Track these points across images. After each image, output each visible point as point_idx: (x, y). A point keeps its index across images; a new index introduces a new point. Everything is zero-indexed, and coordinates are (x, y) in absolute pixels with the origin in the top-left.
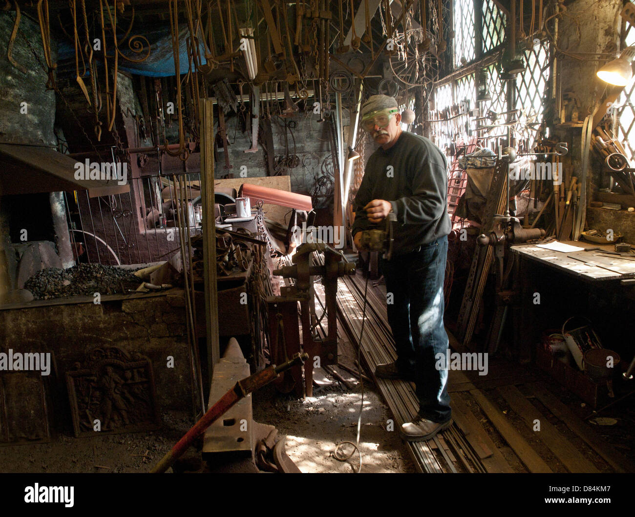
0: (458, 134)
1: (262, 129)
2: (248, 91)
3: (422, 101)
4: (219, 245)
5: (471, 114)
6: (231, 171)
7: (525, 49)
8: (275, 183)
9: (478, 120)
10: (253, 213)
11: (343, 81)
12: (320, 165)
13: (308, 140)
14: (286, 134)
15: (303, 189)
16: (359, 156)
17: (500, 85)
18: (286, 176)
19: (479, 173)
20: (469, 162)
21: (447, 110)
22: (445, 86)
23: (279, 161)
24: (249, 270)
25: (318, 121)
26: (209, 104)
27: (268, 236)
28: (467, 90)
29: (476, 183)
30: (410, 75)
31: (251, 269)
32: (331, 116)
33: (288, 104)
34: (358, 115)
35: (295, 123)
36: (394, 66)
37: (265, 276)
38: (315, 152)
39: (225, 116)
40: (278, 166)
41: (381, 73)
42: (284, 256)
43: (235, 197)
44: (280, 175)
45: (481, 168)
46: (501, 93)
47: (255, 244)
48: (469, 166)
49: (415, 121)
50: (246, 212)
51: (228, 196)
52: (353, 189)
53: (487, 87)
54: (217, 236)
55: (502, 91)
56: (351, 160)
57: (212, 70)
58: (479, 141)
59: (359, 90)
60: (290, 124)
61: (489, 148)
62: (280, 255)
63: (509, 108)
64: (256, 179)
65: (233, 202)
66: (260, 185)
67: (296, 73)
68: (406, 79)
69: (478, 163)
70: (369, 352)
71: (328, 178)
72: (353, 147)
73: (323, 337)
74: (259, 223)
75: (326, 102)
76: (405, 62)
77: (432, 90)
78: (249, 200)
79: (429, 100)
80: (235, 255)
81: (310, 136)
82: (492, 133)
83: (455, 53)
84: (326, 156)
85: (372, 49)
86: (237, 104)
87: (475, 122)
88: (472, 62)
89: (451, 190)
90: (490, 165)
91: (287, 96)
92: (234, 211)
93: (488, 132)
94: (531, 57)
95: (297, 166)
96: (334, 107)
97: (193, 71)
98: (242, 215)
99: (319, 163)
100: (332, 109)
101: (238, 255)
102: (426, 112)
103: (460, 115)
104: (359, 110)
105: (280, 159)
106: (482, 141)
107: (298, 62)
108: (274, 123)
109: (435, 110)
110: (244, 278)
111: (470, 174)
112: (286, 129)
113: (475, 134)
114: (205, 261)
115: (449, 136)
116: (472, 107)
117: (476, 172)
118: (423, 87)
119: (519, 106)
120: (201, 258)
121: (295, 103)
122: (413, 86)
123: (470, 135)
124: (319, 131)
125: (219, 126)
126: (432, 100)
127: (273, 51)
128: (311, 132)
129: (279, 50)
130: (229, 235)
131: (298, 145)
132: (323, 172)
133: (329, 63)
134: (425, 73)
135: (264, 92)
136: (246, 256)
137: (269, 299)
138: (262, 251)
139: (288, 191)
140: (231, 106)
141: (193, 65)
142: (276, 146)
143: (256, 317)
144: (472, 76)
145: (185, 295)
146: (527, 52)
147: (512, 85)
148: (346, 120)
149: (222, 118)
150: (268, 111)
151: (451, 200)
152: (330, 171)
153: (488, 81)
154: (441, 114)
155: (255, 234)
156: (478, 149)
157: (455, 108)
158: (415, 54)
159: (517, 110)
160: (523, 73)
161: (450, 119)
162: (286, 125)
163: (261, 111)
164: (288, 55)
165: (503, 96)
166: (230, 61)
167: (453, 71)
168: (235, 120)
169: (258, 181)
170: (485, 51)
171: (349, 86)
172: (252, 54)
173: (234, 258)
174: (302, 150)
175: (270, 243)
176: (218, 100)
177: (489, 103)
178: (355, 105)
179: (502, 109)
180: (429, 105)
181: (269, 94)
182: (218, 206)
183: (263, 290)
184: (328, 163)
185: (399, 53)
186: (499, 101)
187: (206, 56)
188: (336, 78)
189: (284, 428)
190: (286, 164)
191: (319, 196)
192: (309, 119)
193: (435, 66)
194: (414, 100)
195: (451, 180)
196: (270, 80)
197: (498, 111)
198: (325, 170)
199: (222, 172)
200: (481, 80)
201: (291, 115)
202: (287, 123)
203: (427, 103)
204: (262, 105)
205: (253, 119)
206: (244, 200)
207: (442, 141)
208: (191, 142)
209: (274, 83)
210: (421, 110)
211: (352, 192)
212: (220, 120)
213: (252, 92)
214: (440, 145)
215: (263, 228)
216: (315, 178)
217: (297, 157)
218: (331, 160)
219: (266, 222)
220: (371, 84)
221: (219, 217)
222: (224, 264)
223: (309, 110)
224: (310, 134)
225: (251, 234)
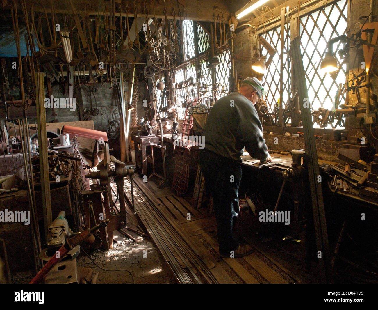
0: (188, 96)
1: (75, 92)
2: (66, 69)
3: (168, 78)
4: (50, 162)
5: (194, 85)
6: (56, 118)
7: (219, 53)
8: (84, 124)
9: (198, 88)
10: (71, 143)
11: (124, 65)
12: (112, 114)
13: (104, 99)
14: (90, 95)
15: (102, 128)
16: (134, 109)
17: (208, 70)
18: (91, 121)
19: (200, 116)
20: (194, 111)
21: (181, 83)
22: (180, 70)
23: (87, 112)
24: (70, 176)
25: (110, 88)
26: (41, 76)
27: (81, 157)
28: (192, 73)
29: (198, 122)
30: (161, 64)
31: (71, 175)
32: (117, 85)
33: (91, 78)
34: (133, 85)
35: (96, 89)
36: (152, 58)
37: (80, 179)
38: (108, 106)
39: (52, 84)
40: (86, 115)
41: (145, 62)
42: (92, 168)
43: (59, 133)
44: (87, 120)
45: (200, 114)
46: (208, 75)
47: (74, 161)
48: (194, 112)
49: (165, 88)
50: (67, 142)
51: (54, 133)
52: (131, 127)
53: (202, 71)
54: (49, 156)
55: (209, 73)
56: (130, 111)
57: (43, 55)
58: (199, 100)
59: (133, 71)
60: (92, 90)
61: (204, 103)
62: (89, 168)
63: (213, 82)
64: (72, 122)
65: (58, 137)
66: (75, 126)
67: (96, 60)
68: (159, 65)
69: (199, 111)
70: (145, 219)
71: (117, 121)
72: (130, 103)
73: (117, 213)
74: (75, 149)
75: (114, 77)
76: (158, 56)
77: (174, 72)
78: (68, 135)
79: (172, 77)
80: (61, 168)
81: (105, 97)
82: (205, 95)
83: (185, 53)
84: (115, 108)
85: (139, 48)
86: (59, 77)
87: (197, 89)
88: (193, 58)
89: (186, 126)
90: (205, 112)
91: (90, 73)
92: (59, 142)
93: (203, 95)
94: (222, 57)
95: (97, 114)
96: (119, 81)
97: (30, 55)
98: (64, 144)
99: (111, 113)
100: (118, 81)
101: (63, 168)
102: (170, 84)
103: (188, 86)
104: (133, 82)
105: (87, 110)
106: (200, 99)
107: (97, 54)
108: (83, 89)
109: (176, 83)
110: (67, 181)
111: (195, 117)
112: (90, 93)
113: (196, 96)
114: (41, 172)
115: (183, 97)
116: (195, 81)
117: (198, 115)
118: (169, 70)
119: (218, 81)
120: (39, 170)
121: (96, 78)
122: (163, 69)
123: (194, 96)
124: (110, 94)
125: (48, 90)
126: (174, 77)
127: (82, 46)
128: (106, 95)
129: (85, 46)
130: (57, 155)
131: (98, 102)
132: (113, 118)
133: (115, 55)
134: (169, 63)
135: (77, 70)
136: (68, 168)
137: (83, 193)
138: (78, 164)
139: (93, 129)
140: (55, 78)
141: (30, 52)
142: (84, 103)
143: (75, 204)
144: (194, 65)
145: (28, 194)
146: (220, 54)
147: (214, 71)
148: (126, 88)
149: (50, 85)
150: (79, 82)
151: (186, 132)
152: (117, 118)
153: (202, 68)
154: (178, 85)
155: (73, 155)
156: (198, 104)
157: (186, 82)
158: (163, 52)
159: (217, 83)
160: (219, 64)
161: (183, 88)
162: (90, 90)
163: (74, 82)
164: (91, 49)
165: (210, 76)
166: (55, 50)
167: (184, 62)
168: (58, 87)
169: (73, 124)
170: (200, 53)
171: (128, 68)
172: (68, 47)
173: (60, 170)
174: (100, 105)
175: (82, 161)
176: (46, 74)
177: (203, 79)
178: (131, 79)
179: (210, 83)
180: (172, 80)
181: (80, 71)
182: (48, 139)
183: (79, 188)
184: (116, 112)
185: (155, 51)
186: (208, 79)
187: (38, 46)
188: (119, 64)
189: (97, 270)
190: (91, 114)
191: (111, 132)
192: (104, 87)
193: (174, 59)
194: (164, 77)
195: (185, 120)
196: (80, 63)
197: (208, 84)
198: (114, 117)
199: (50, 119)
200: (198, 68)
201: (94, 84)
202: (91, 89)
203: (171, 79)
204: (75, 78)
205: (70, 86)
206: (65, 135)
207: (180, 100)
208: (28, 99)
209: (83, 65)
210: (168, 83)
211: (131, 129)
212: (49, 87)
213: (69, 70)
214: (179, 102)
215: (77, 152)
216: (108, 121)
217: (97, 109)
218: (118, 111)
219: (79, 148)
220: (140, 68)
221: (49, 146)
222: (54, 173)
223: (104, 82)
224: (105, 96)
225: (71, 155)
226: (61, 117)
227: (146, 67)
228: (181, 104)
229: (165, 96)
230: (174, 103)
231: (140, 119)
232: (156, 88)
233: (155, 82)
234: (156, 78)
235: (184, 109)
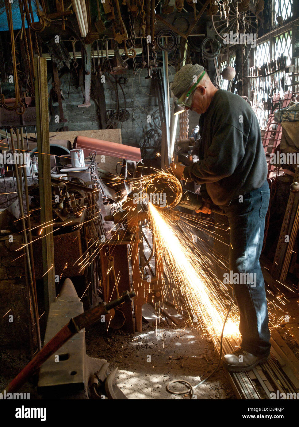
0: (275, 89)
1: (94, 85)
2: (80, 48)
3: (242, 58)
5: (287, 70)
6: (66, 124)
8: (107, 135)
9: (293, 76)
10: (86, 163)
11: (170, 39)
13: (137, 95)
14: (116, 89)
15: (133, 141)
16: (183, 111)
18: (117, 129)
19: (293, 126)
20: (284, 116)
21: (264, 67)
22: (263, 44)
23: (111, 115)
25: (146, 78)
26: (43, 60)
27: (101, 185)
28: (284, 47)
29: (290, 135)
31: (85, 215)
32: (158, 73)
33: (118, 62)
35: (125, 79)
36: (216, 24)
37: (97, 222)
38: (144, 106)
39: (59, 72)
40: (110, 120)
41: (205, 32)
42: (116, 203)
43: (70, 149)
44: (112, 128)
45: (295, 121)
47: (88, 192)
49: (236, 77)
50: (80, 162)
51: (63, 147)
52: (178, 141)
54: (53, 185)
56: (177, 114)
57: (44, 28)
58: (294, 96)
59: (183, 48)
60: (120, 81)
62: (111, 202)
64: (90, 132)
65: (68, 153)
66: (93, 138)
67: (124, 32)
69: (292, 116)
71: (156, 131)
74: (92, 173)
75: (153, 59)
76: (226, 21)
77: (252, 49)
78: (82, 151)
79: (249, 58)
80: (70, 202)
81: (139, 92)
84: (154, 110)
86: (70, 60)
87: (291, 78)
88: (289, 19)
89: (268, 141)
91: (117, 53)
92: (69, 162)
95: (127, 119)
96: (161, 65)
97: (26, 27)
98: (76, 166)
100: (159, 66)
101: (72, 203)
102: (245, 69)
103: (276, 71)
105: (111, 113)
106: (297, 96)
109: (254, 67)
111: (284, 126)
112: (117, 85)
113: (290, 89)
114: (41, 208)
115: (266, 91)
116: (288, 63)
117: (290, 124)
118: (243, 45)
120: (38, 205)
121: (125, 61)
123: (286, 90)
124: (148, 87)
125: (53, 81)
126: (252, 57)
127: (102, 11)
128: (141, 88)
129: (107, 10)
130: (64, 184)
131: (128, 100)
132: (151, 126)
134: (245, 31)
135: (96, 49)
136: (80, 203)
138: (94, 198)
139: (119, 143)
140: (64, 63)
141: (26, 22)
142: (107, 101)
144: (289, 33)
145: (23, 240)
148: (172, 76)
149: (56, 74)
150: (100, 67)
151: (268, 151)
152: (157, 125)
154: (259, 71)
155: (89, 183)
156: (293, 104)
157: (272, 64)
158: (235, 12)
161: (268, 75)
162: (116, 81)
163: (92, 68)
164: (117, 15)
166: (62, 18)
167: (271, 29)
168: (69, 76)
169: (91, 134)
171: (175, 44)
172: (82, 12)
173: (68, 206)
174: (132, 105)
175: (102, 191)
176: (51, 56)
178: (180, 62)
180: (249, 62)
181: (100, 51)
182: (54, 156)
184: (155, 117)
185: (221, 12)
188: (162, 37)
190: (117, 118)
191: (148, 148)
192: (137, 75)
193: (254, 24)
194: (235, 58)
195: (268, 132)
196: (101, 38)
199: (58, 125)
201: (121, 71)
202: (118, 79)
203: (247, 61)
204: (95, 61)
205: (86, 75)
206: (78, 151)
207: (260, 96)
208: (26, 96)
209: (105, 41)
210: (241, 67)
211: (178, 144)
212: (55, 76)
213: (84, 49)
214: (259, 100)
215: (96, 178)
216: (143, 131)
217: (127, 111)
218: (158, 114)
219: (99, 171)
220: (195, 43)
221: (55, 167)
222: (60, 211)
223: (138, 67)
224: (139, 89)
225: (85, 183)
226: (73, 122)
227: (205, 41)
228: (261, 104)
229: (236, 90)
230: (251, 102)
231: (192, 128)
232: (221, 76)
233: (220, 67)
234: (221, 60)
235: (267, 113)
